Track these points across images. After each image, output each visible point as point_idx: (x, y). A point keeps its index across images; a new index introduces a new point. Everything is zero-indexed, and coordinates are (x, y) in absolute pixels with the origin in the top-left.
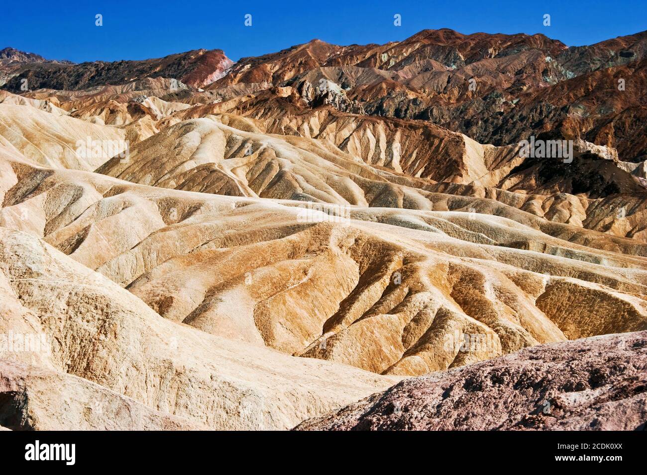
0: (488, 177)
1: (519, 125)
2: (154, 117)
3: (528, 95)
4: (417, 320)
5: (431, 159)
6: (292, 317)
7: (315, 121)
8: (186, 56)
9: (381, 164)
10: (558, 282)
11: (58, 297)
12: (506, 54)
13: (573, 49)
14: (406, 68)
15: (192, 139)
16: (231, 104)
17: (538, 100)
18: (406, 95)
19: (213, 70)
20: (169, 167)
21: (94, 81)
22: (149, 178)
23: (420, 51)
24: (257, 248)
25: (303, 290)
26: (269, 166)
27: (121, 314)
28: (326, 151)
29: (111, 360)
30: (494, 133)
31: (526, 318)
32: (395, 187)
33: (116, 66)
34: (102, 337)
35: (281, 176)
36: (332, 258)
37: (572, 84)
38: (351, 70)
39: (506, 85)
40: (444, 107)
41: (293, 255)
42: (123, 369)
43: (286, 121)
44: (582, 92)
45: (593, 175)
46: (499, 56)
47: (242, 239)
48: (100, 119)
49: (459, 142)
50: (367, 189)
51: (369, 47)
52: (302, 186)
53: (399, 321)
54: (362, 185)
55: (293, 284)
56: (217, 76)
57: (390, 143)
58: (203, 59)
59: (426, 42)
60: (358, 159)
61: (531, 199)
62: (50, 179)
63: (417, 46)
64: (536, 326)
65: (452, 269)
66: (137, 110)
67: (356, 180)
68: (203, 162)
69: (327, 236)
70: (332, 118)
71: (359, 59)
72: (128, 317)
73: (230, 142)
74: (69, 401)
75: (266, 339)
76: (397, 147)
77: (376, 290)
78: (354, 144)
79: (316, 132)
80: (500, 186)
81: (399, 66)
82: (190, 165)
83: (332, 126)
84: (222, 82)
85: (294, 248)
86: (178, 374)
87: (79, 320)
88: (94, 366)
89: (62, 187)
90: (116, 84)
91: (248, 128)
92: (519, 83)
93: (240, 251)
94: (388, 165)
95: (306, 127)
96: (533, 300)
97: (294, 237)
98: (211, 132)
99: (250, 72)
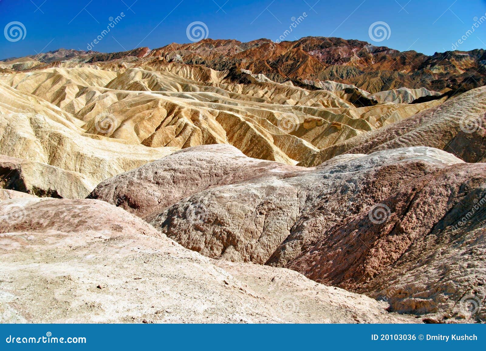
0: (217, 80)
1: (229, 65)
2: (125, 68)
3: (231, 56)
4: (179, 127)
5: (202, 75)
6: (145, 127)
7: (170, 66)
8: (137, 50)
9: (188, 78)
10: (221, 112)
11: (47, 134)
12: (226, 45)
13: (243, 43)
14: (199, 50)
15: (133, 74)
16: (146, 63)
17: (234, 57)
18: (198, 57)
19: (145, 53)
20: (126, 83)
21: (112, 58)
22: (120, 86)
23: (202, 45)
24: (138, 108)
25: (149, 119)
26: (154, 81)
27: (64, 139)
28: (172, 75)
29: (61, 153)
30: (223, 67)
31: (210, 124)
32: (190, 85)
33: (118, 54)
34: (59, 146)
35: (157, 83)
36: (159, 109)
37: (243, 53)
38: (183, 51)
39: (226, 54)
40: (209, 60)
41: (148, 109)
42: (65, 156)
43: (161, 67)
44: (245, 55)
45: (245, 78)
46: (224, 45)
47: (136, 104)
48: (110, 70)
49: (209, 71)
50: (182, 85)
51: (188, 44)
52: (163, 86)
53: (174, 127)
54: (181, 84)
55: (147, 118)
56: (146, 54)
57: (190, 72)
58: (142, 50)
59: (204, 42)
60: (182, 77)
61: (228, 86)
62: (87, 90)
63: (202, 43)
64: (213, 126)
65: (192, 110)
66: (120, 66)
67: (179, 83)
68: (135, 81)
69: (158, 102)
70: (174, 65)
71: (186, 48)
72: (67, 139)
73: (143, 74)
74: (35, 170)
75: (137, 135)
76: (192, 72)
77: (170, 118)
78: (181, 72)
79: (170, 69)
80: (220, 83)
81: (197, 49)
82: (132, 82)
83: (174, 67)
84: (148, 56)
85: (149, 107)
86: (81, 156)
87: (52, 141)
88: (56, 155)
89: (90, 92)
90: (118, 58)
91: (150, 70)
92: (229, 53)
93: (133, 108)
94: (190, 78)
95: (167, 68)
96: (215, 118)
97: (149, 104)
98: (138, 72)
99: (155, 53)
